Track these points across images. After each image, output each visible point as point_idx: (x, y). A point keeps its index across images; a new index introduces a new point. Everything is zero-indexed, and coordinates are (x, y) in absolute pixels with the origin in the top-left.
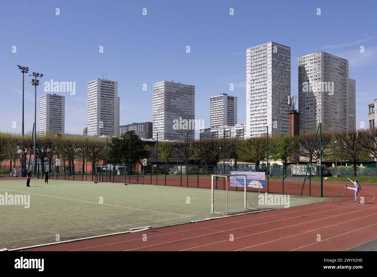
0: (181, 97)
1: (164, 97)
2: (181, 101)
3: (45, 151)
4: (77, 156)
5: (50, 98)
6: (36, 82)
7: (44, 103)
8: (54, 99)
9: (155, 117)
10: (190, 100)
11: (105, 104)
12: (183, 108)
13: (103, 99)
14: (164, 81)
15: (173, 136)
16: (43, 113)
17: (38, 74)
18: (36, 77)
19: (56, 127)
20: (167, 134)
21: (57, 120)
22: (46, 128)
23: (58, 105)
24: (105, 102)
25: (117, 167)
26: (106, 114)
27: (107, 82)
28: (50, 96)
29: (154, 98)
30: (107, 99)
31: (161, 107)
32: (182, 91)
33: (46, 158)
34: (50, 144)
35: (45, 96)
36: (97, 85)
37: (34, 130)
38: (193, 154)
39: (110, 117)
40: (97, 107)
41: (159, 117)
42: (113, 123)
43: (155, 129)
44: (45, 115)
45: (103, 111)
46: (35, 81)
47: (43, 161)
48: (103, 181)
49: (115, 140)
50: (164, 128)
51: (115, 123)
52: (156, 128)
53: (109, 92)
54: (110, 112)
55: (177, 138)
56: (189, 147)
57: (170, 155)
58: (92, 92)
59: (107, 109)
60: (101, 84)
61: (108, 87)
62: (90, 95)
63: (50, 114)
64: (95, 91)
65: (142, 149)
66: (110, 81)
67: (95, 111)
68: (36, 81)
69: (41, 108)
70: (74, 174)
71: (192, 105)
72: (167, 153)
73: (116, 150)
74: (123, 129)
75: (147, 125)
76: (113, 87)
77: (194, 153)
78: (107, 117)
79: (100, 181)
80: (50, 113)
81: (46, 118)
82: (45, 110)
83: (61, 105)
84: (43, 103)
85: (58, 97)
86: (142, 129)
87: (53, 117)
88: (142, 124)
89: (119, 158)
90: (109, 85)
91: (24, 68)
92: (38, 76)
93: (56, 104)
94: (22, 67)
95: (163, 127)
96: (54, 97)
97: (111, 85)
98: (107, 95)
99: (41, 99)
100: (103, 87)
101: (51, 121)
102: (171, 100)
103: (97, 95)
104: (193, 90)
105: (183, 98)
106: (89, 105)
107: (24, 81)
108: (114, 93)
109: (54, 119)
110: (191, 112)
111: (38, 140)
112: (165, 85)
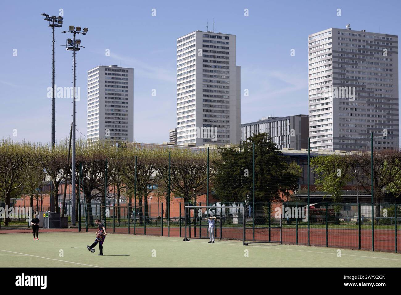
0: (369, 60)
1: (331, 62)
2: (368, 68)
3: (94, 176)
4: (154, 186)
5: (106, 74)
6: (74, 44)
7: (95, 83)
8: (114, 74)
9: (314, 103)
10: (387, 65)
11: (211, 81)
12: (372, 84)
13: (208, 71)
14: (331, 29)
15: (352, 142)
16: (93, 103)
17: (79, 29)
18: (75, 34)
19: (117, 130)
20: (339, 138)
21: (119, 117)
22: (98, 132)
23: (120, 87)
24: (211, 76)
25: (233, 209)
26: (214, 101)
27: (214, 37)
28: (106, 70)
29: (311, 65)
30: (215, 71)
31: (326, 82)
32: (369, 47)
33: (94, 192)
34: (101, 163)
35: (97, 70)
36: (195, 43)
37: (72, 137)
38: (391, 180)
39: (221, 107)
40: (195, 88)
41: (323, 104)
42: (228, 119)
43: (313, 129)
44: (96, 106)
45: (208, 96)
46: (73, 42)
47: (89, 197)
48: (201, 237)
49: (226, 154)
50: (331, 127)
51: (232, 118)
52: (315, 126)
53: (219, 57)
54: (220, 97)
55: (361, 146)
56: (383, 165)
57: (341, 182)
58: (185, 59)
59: (215, 91)
60: (204, 41)
61: (218, 47)
62: (181, 65)
63: (106, 106)
64: (192, 56)
65: (284, 172)
66: (220, 33)
67: (191, 97)
68: (75, 42)
69: (89, 93)
70: (148, 221)
71: (392, 75)
72: (334, 180)
73: (229, 173)
74: (249, 130)
75: (298, 121)
76: (227, 46)
77: (393, 177)
78: (215, 106)
79: (195, 236)
80: (106, 102)
81: (98, 112)
82: (96, 98)
83: (127, 87)
84: (93, 83)
85: (120, 71)
86: (286, 130)
87: (112, 110)
88: (286, 119)
89: (236, 190)
90: (218, 42)
91: (55, 17)
92: (79, 33)
93: (117, 84)
94: (51, 16)
95: (330, 124)
96: (113, 70)
97: (223, 43)
98: (215, 62)
99: (89, 76)
100: (208, 46)
101: (109, 118)
102: (347, 67)
103: (195, 63)
104: (393, 45)
105: (372, 63)
106: (179, 85)
107: (54, 42)
108: (228, 58)
109: (113, 114)
110: (390, 91)
111: (81, 156)
112: (334, 37)
